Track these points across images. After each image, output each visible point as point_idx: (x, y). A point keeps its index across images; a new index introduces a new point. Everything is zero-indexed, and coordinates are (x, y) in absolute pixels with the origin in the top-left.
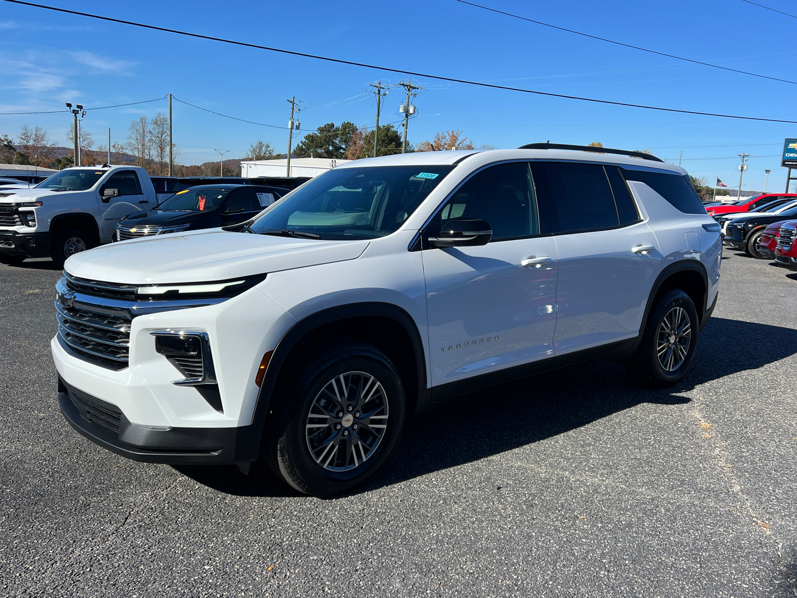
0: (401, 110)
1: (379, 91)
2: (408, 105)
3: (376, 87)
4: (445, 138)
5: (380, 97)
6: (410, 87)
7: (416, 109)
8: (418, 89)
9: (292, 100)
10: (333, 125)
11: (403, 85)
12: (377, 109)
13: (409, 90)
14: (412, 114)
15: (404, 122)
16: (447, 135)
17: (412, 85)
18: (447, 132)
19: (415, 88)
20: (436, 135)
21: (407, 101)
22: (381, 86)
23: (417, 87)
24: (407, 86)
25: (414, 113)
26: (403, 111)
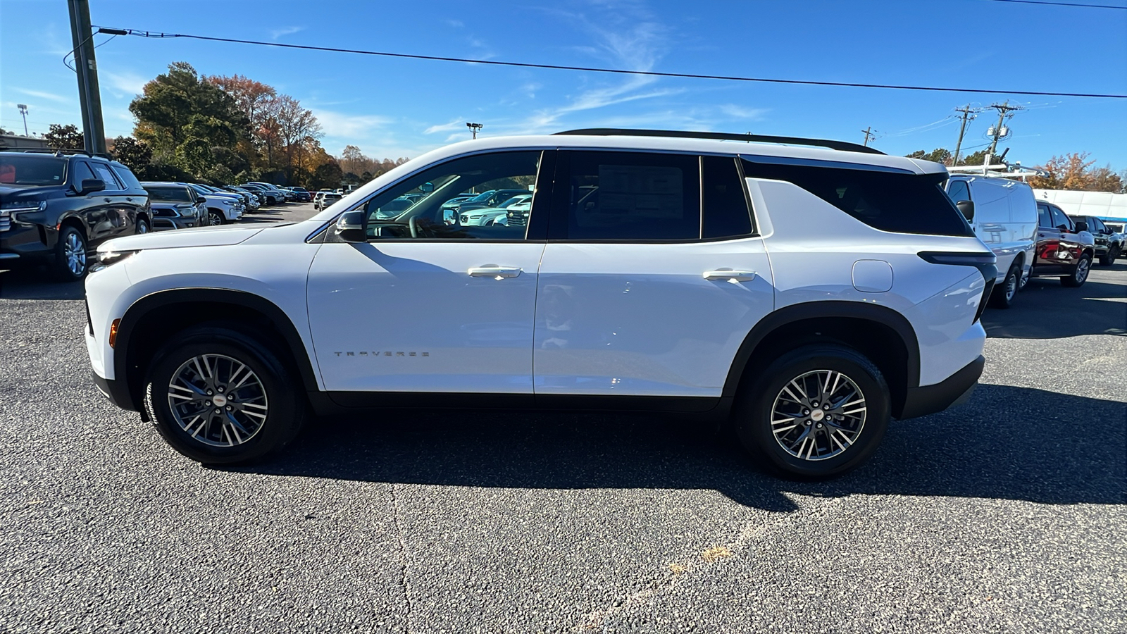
0: (990, 133)
1: (966, 115)
2: (1000, 127)
3: (964, 111)
4: (1063, 161)
5: (965, 121)
6: (1006, 108)
7: (1009, 131)
8: (1016, 109)
9: (867, 130)
10: (923, 152)
11: (997, 107)
12: (960, 133)
13: (1003, 112)
14: (1003, 136)
15: (992, 145)
16: (1067, 158)
17: (1008, 106)
18: (1068, 155)
19: (1012, 109)
20: (1051, 158)
21: (999, 123)
22: (969, 110)
23: (1015, 107)
24: (1001, 107)
25: (1006, 134)
26: (991, 134)
